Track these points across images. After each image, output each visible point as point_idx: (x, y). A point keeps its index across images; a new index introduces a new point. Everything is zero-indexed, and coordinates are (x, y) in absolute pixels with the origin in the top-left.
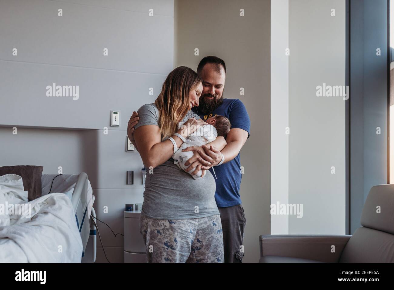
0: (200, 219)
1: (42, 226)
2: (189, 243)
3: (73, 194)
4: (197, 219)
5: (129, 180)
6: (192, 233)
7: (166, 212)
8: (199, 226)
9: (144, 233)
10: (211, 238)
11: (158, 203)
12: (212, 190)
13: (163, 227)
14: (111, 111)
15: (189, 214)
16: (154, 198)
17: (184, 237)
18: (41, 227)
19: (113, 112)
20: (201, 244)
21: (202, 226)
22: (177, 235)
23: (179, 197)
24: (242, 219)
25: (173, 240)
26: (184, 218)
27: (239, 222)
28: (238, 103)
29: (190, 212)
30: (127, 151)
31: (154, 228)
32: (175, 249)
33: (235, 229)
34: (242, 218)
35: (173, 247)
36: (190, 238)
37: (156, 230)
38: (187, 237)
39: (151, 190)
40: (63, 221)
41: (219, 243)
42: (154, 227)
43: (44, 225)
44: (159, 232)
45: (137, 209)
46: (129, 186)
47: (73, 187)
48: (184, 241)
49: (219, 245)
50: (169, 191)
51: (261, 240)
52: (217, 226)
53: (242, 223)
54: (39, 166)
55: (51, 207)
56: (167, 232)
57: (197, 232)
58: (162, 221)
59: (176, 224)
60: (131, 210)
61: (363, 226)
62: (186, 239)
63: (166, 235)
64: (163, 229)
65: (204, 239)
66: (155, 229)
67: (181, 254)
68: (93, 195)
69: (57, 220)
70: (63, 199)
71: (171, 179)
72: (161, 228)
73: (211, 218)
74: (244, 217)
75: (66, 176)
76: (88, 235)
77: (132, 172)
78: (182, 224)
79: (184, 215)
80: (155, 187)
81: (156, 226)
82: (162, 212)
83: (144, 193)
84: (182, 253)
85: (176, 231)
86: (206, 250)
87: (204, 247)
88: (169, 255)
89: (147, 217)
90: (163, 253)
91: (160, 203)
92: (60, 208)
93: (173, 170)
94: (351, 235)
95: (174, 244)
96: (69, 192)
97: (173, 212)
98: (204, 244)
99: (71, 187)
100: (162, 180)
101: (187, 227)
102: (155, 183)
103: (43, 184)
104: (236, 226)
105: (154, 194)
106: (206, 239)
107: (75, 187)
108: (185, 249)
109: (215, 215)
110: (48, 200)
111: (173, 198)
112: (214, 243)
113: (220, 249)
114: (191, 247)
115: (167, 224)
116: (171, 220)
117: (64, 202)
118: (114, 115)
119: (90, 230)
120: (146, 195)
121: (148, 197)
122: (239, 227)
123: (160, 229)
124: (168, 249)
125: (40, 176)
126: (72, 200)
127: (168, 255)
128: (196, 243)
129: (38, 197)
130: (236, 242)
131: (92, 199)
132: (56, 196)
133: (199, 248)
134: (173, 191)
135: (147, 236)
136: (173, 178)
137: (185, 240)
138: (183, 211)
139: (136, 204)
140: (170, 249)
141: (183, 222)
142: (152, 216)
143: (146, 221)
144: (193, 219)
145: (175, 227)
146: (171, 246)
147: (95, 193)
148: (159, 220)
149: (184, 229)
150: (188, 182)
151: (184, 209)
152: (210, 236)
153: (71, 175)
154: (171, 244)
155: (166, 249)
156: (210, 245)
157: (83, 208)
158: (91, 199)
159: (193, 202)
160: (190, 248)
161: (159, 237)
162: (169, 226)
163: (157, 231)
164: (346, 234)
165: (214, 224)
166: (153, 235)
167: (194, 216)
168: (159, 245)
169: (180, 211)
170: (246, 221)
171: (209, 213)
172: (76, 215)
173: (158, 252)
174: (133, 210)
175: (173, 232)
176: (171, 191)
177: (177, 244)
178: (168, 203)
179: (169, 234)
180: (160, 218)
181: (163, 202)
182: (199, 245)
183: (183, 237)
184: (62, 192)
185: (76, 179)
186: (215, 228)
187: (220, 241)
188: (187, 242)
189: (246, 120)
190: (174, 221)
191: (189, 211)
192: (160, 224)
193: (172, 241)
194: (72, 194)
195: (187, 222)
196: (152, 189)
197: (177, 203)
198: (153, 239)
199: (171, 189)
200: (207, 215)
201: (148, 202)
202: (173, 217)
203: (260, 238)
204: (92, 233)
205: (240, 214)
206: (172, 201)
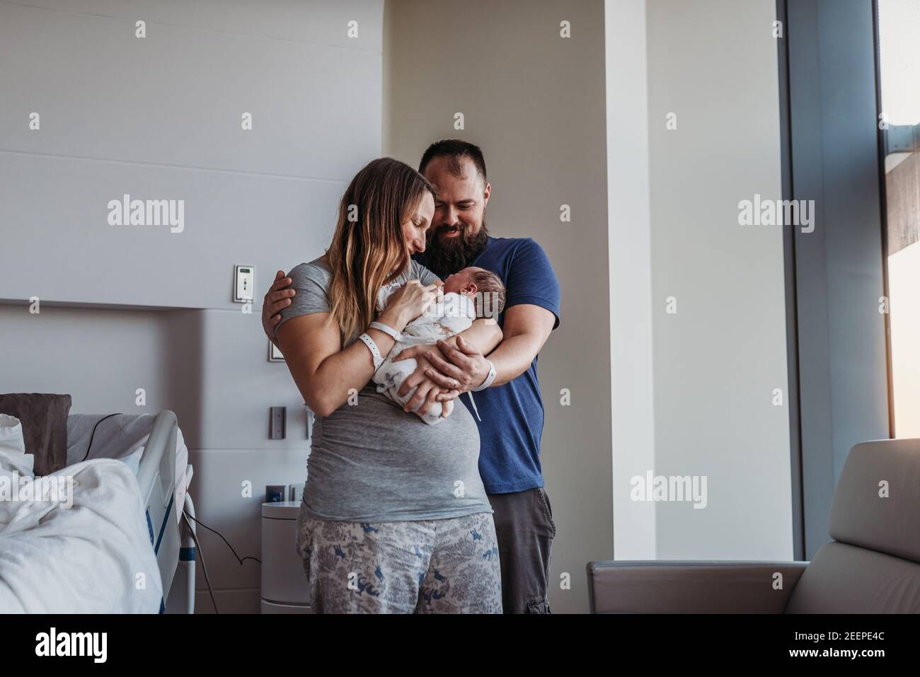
0: (441, 522)
1: (66, 538)
2: (414, 581)
3: (141, 461)
4: (431, 521)
5: (276, 428)
6: (420, 556)
7: (356, 505)
8: (438, 540)
9: (304, 554)
10: (467, 568)
11: (337, 483)
12: (468, 452)
13: (348, 541)
14: (234, 266)
15: (412, 508)
16: (328, 470)
17: (400, 564)
18: (63, 540)
19: (239, 269)
20: (445, 584)
21: (446, 539)
22: (383, 559)
23: (388, 468)
24: (544, 523)
25: (373, 571)
26: (400, 518)
27: (536, 531)
28: (529, 247)
29: (415, 504)
30: (271, 359)
31: (328, 543)
32: (378, 595)
33: (527, 548)
34: (545, 521)
35: (373, 590)
36: (416, 568)
37: (332, 547)
38: (408, 566)
39: (322, 452)
40: (116, 526)
41: (489, 582)
42: (328, 540)
43: (71, 536)
44: (338, 552)
45: (293, 498)
46: (276, 443)
47: (143, 446)
48: (400, 574)
49: (489, 587)
50: (365, 454)
51: (591, 574)
52: (485, 542)
53: (544, 534)
54: (62, 396)
55: (89, 493)
56: (359, 553)
57: (435, 556)
58: (345, 526)
59: (379, 532)
60: (278, 501)
61: (834, 541)
62: (404, 569)
63: (355, 560)
64: (349, 545)
65: (451, 572)
66: (330, 546)
67: (393, 606)
68: (189, 463)
69: (102, 524)
70: (119, 473)
71: (369, 426)
72: (345, 543)
73: (469, 522)
74: (549, 519)
75: (124, 418)
76: (176, 560)
77: (283, 410)
78: (394, 534)
79: (400, 511)
80: (331, 445)
81: (332, 539)
82: (347, 504)
83: (308, 460)
84: (395, 604)
85: (378, 550)
86: (455, 599)
87: (451, 592)
88: (363, 607)
89: (311, 516)
90: (349, 604)
91: (343, 482)
92: (110, 495)
93: (375, 405)
94: (807, 563)
95: (375, 581)
96: (132, 456)
97: (372, 505)
98: (452, 584)
99: (136, 446)
100: (349, 429)
101: (408, 541)
102: (333, 435)
103: (70, 437)
104: (529, 541)
105: (330, 462)
106: (455, 572)
107: (146, 446)
108: (403, 593)
109: (478, 513)
110: (81, 474)
111: (374, 471)
112: (476, 583)
113: (492, 597)
114: (417, 591)
115: (359, 533)
116: (368, 524)
117: (119, 481)
118: (241, 276)
119: (181, 549)
120: (312, 463)
121: (317, 468)
122: (538, 542)
123: (341, 545)
124: (360, 593)
125: (63, 418)
126: (139, 477)
127: (361, 609)
128: (432, 582)
129: (57, 469)
130: (530, 579)
131: (187, 475)
132: (101, 465)
133: (438, 593)
134: (374, 453)
135: (312, 563)
136: (374, 423)
137: (403, 573)
138: (398, 503)
139: (290, 487)
140: (364, 593)
141: (398, 530)
142: (322, 513)
143: (309, 525)
144: (422, 521)
145: (376, 540)
146: (367, 587)
147: (195, 459)
148: (339, 522)
149: (400, 545)
150: (411, 431)
151: (400, 497)
152: (465, 565)
153: (137, 416)
154: (367, 581)
155: (357, 592)
156: (466, 586)
157: (165, 497)
158: (183, 474)
159: (420, 480)
160: (415, 593)
161: (339, 564)
162: (363, 538)
163: (334, 550)
164: (795, 560)
165: (476, 536)
166: (325, 559)
167: (425, 515)
168: (339, 584)
169: (389, 501)
170: (554, 528)
171: (463, 507)
172: (147, 512)
173: (337, 600)
174: (283, 500)
175: (372, 553)
176: (369, 455)
177: (383, 583)
178: (360, 483)
179: (364, 558)
180: (341, 518)
181: (350, 481)
182: (439, 586)
183: (398, 566)
184: (116, 456)
185: (149, 426)
186: (478, 547)
187: (491, 578)
188: (408, 578)
189: (549, 284)
190: (375, 525)
191: (412, 501)
192: (341, 532)
193: (370, 575)
194: (138, 461)
195: (406, 528)
196: (325, 450)
197: (383, 483)
198: (326, 568)
199: (370, 450)
200: (458, 514)
201: (316, 479)
202: (373, 517)
203: (589, 568)
204: (185, 554)
205: (538, 512)
206: (372, 477)
